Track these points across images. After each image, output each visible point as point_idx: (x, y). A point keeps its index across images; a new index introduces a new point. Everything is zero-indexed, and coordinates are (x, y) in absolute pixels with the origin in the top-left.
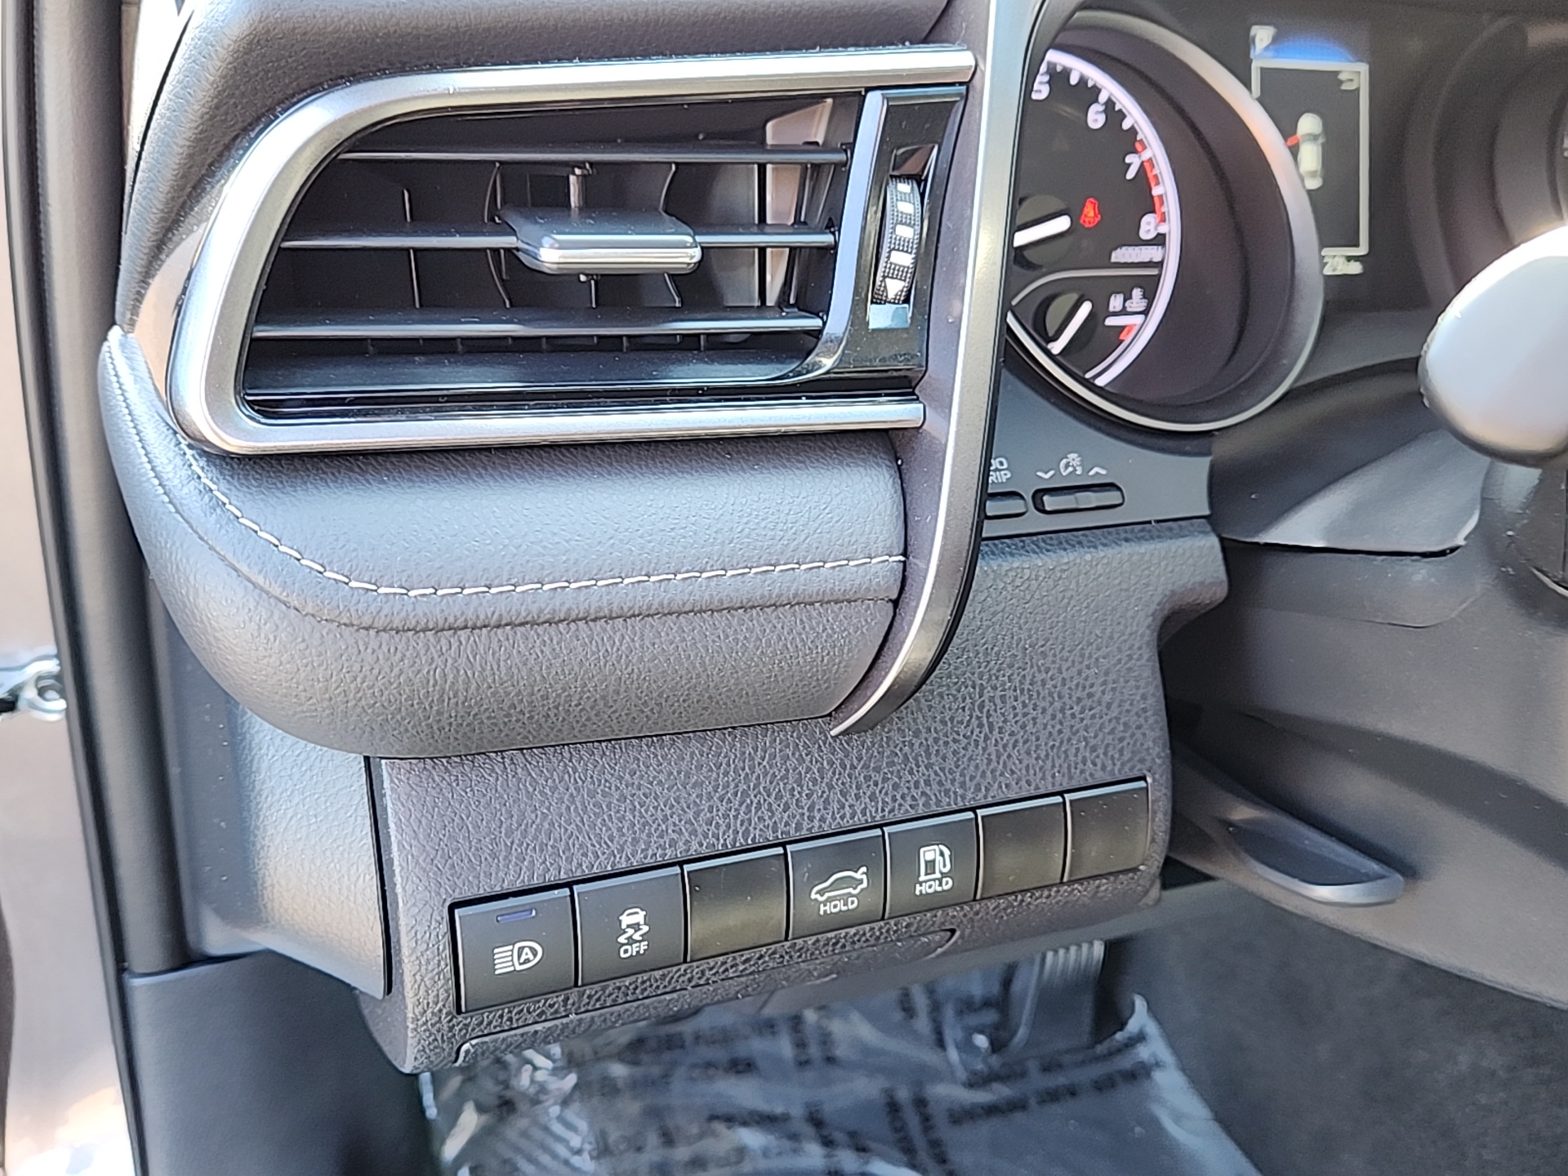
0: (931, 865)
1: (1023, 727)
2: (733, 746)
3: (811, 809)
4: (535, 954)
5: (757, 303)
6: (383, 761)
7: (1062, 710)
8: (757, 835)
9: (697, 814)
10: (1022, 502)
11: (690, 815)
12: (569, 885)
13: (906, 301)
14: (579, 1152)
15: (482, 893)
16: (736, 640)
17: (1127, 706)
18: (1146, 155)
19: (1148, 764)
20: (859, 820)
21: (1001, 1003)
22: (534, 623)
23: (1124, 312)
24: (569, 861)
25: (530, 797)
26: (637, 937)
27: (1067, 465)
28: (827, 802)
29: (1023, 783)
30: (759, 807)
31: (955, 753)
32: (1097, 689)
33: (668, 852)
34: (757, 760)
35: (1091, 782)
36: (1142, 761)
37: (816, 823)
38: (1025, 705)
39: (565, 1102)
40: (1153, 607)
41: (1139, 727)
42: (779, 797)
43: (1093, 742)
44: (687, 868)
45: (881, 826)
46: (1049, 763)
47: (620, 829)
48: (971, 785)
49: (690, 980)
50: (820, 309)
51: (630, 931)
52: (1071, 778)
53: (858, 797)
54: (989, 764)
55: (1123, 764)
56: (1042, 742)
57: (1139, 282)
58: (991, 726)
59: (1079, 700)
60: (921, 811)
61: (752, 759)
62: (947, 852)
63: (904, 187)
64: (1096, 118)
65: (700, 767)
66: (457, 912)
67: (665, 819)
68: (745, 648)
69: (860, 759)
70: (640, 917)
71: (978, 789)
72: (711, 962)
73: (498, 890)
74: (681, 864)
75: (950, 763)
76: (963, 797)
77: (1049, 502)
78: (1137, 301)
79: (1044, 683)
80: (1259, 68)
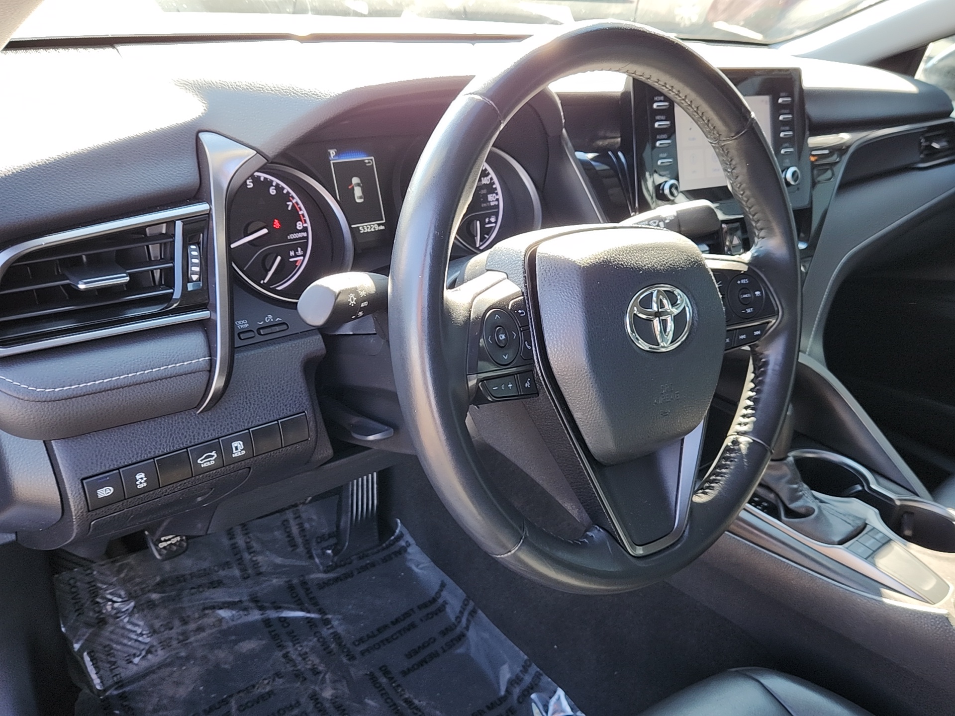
0: (237, 448)
1: (261, 402)
2: (165, 421)
3: (194, 436)
4: (110, 490)
5: (153, 285)
6: (52, 441)
7: (274, 395)
8: (177, 447)
9: (156, 443)
10: (253, 333)
11: (154, 443)
12: (118, 469)
13: (200, 281)
14: (141, 634)
15: (91, 474)
16: (159, 389)
17: (295, 391)
18: (294, 201)
19: (305, 407)
20: (210, 437)
21: (337, 534)
22: (95, 393)
23: (296, 256)
24: (117, 462)
25: (101, 444)
26: (143, 481)
27: (268, 319)
28: (199, 434)
29: (264, 419)
30: (176, 438)
31: (239, 413)
32: (285, 387)
33: (149, 455)
34: (174, 424)
35: (286, 415)
36: (302, 407)
37: (196, 440)
38: (261, 395)
39: (131, 614)
40: (301, 359)
41: (300, 397)
42: (183, 434)
43: (285, 404)
44: (156, 459)
45: (218, 438)
46: (271, 413)
47: (132, 451)
48: (246, 422)
49: (163, 493)
50: (172, 286)
51: (140, 480)
52: (279, 415)
53: (209, 431)
54: (251, 415)
55: (297, 409)
56: (268, 406)
57: (300, 245)
58: (250, 403)
59: (279, 392)
60: (231, 432)
61: (172, 424)
62: (241, 443)
63: (193, 247)
64: (273, 191)
65: (155, 429)
66: (84, 482)
67: (146, 446)
68: (163, 392)
69: (208, 419)
70: (143, 475)
71: (249, 423)
72: (169, 487)
73: (95, 473)
74: (153, 458)
75: (238, 417)
76: (244, 426)
77: (262, 332)
78: (300, 252)
79: (267, 388)
80: (333, 163)
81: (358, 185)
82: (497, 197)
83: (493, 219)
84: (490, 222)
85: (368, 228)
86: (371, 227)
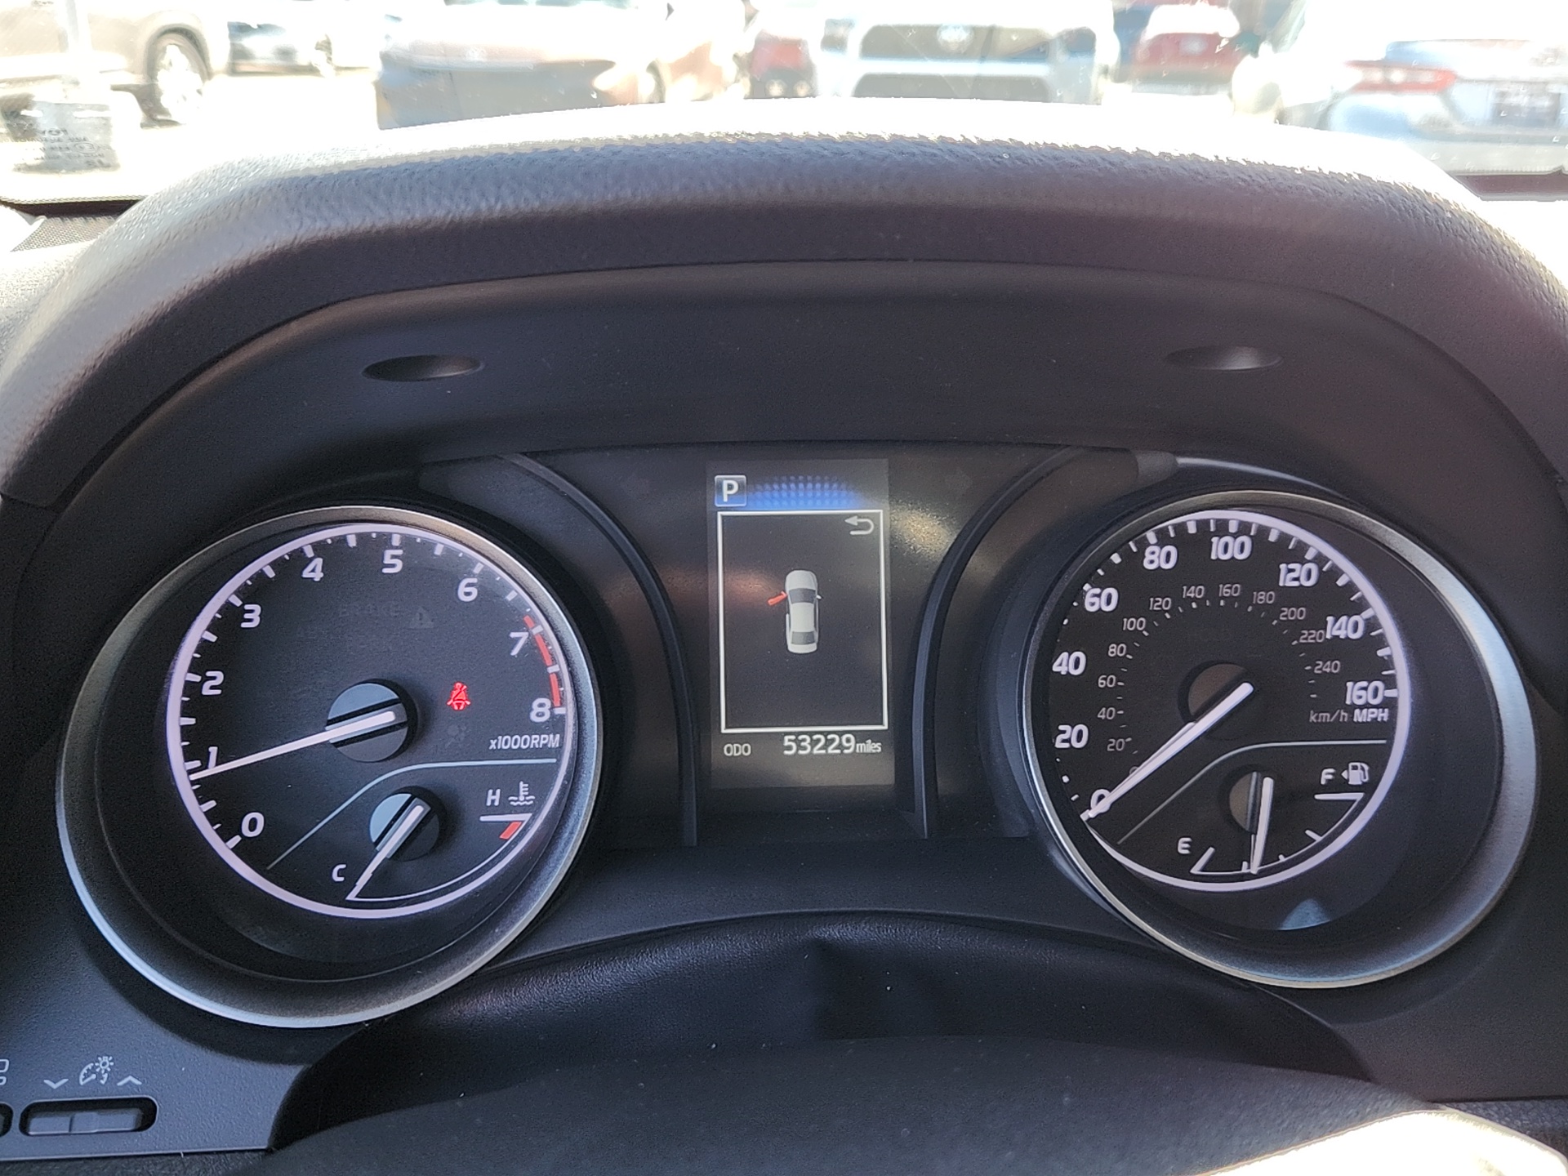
10: (5, 1120)
18: (536, 631)
23: (505, 808)
27: (92, 1072)
57: (526, 773)
64: (466, 592)
78: (523, 796)
80: (723, 517)
81: (807, 596)
82: (1391, 693)
83: (1356, 775)
84: (1340, 785)
85: (814, 743)
86: (829, 742)
